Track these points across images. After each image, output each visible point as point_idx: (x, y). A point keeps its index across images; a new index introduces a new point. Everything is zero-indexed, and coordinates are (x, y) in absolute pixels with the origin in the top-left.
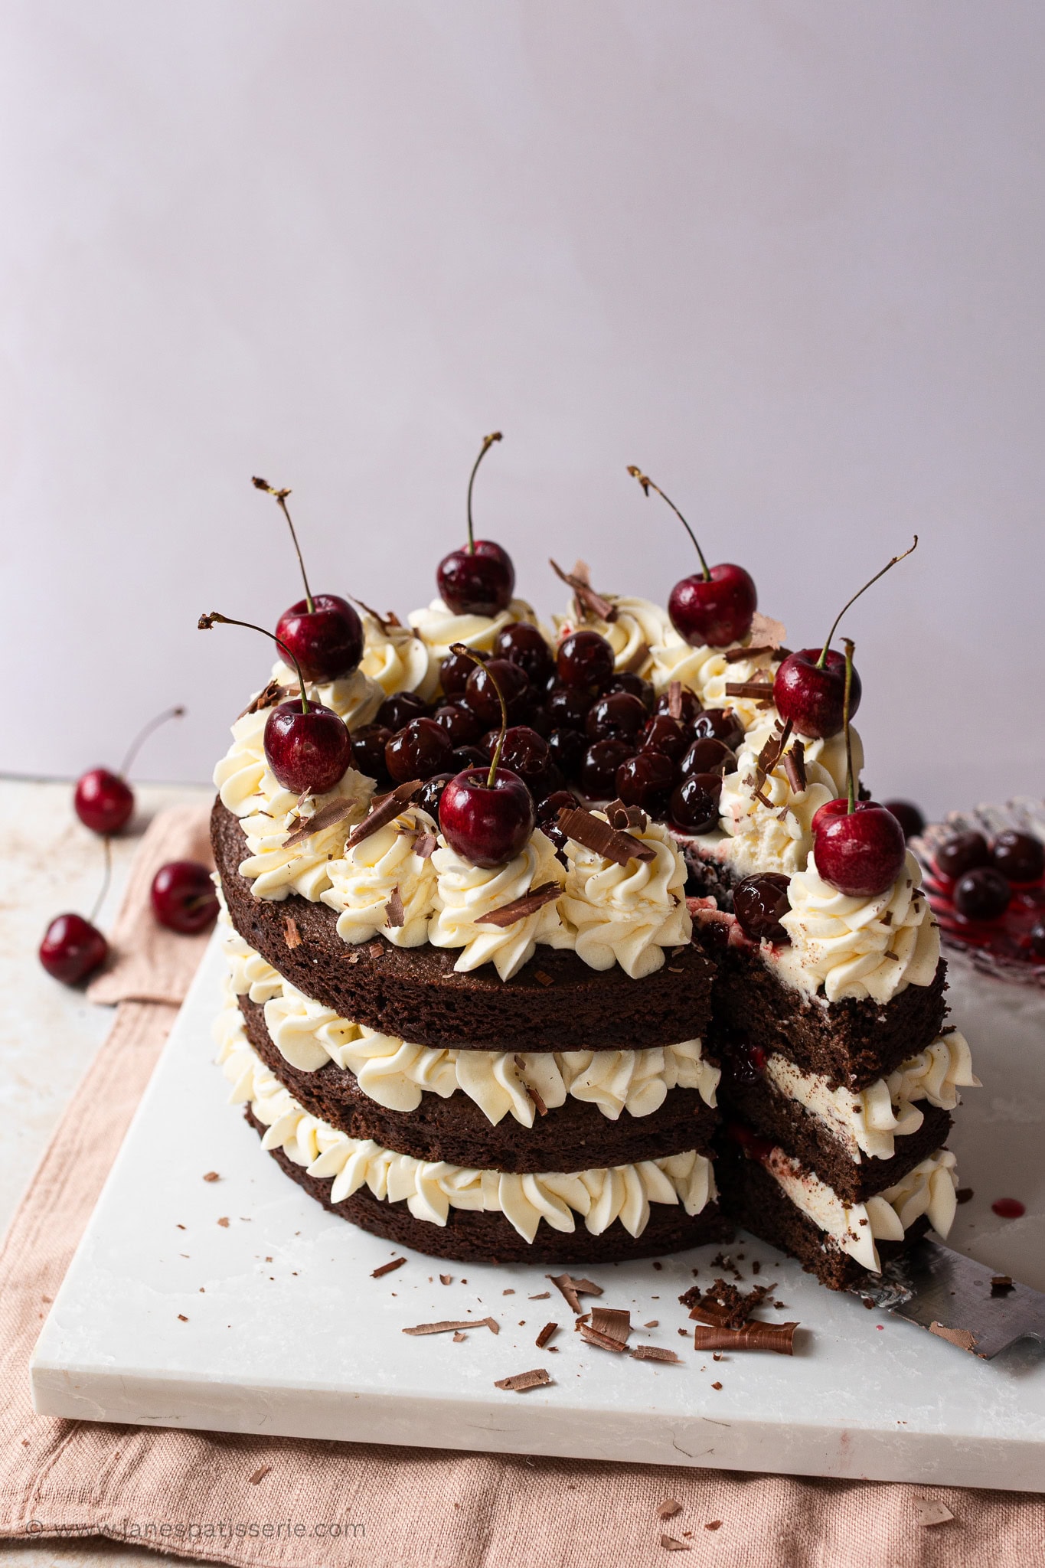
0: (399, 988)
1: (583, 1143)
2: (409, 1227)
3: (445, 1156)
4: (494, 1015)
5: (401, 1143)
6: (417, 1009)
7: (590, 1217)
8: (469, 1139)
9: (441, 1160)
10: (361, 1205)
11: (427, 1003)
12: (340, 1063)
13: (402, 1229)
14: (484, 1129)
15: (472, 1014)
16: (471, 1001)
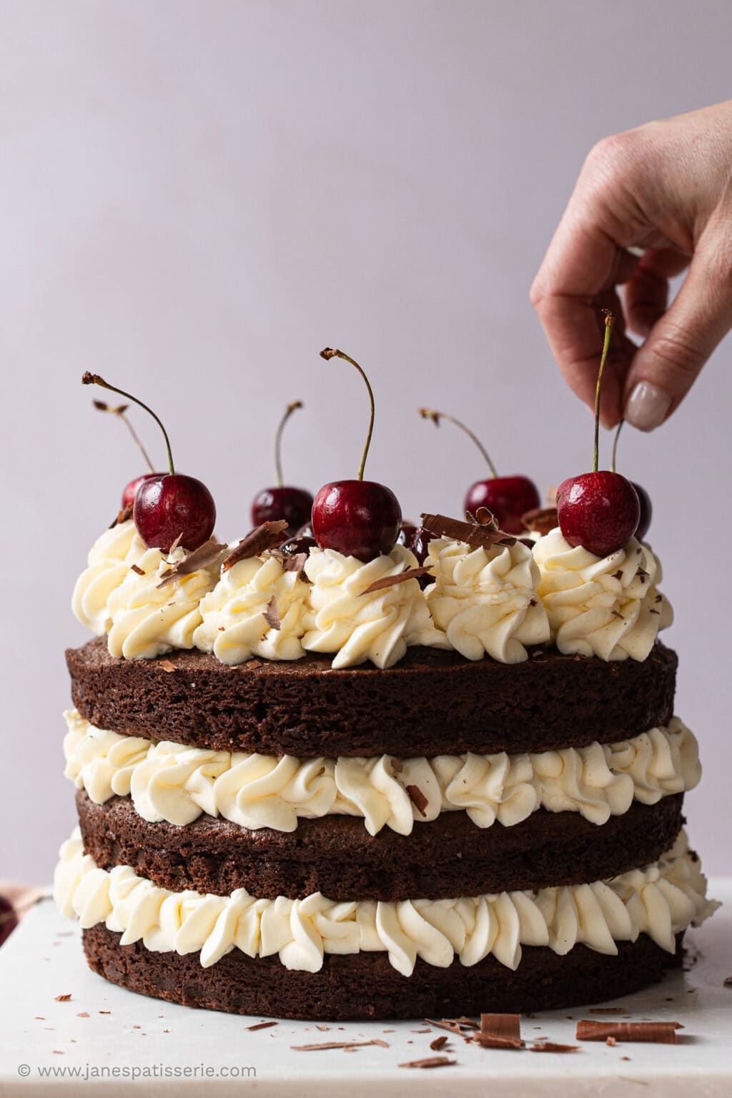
0: (280, 687)
1: (459, 855)
2: (281, 984)
3: (321, 886)
4: (373, 704)
5: (276, 880)
6: (298, 710)
7: (466, 951)
8: (348, 860)
9: (317, 891)
10: (229, 973)
11: (307, 700)
12: (212, 811)
13: (272, 988)
14: (362, 845)
15: (352, 705)
16: (352, 687)
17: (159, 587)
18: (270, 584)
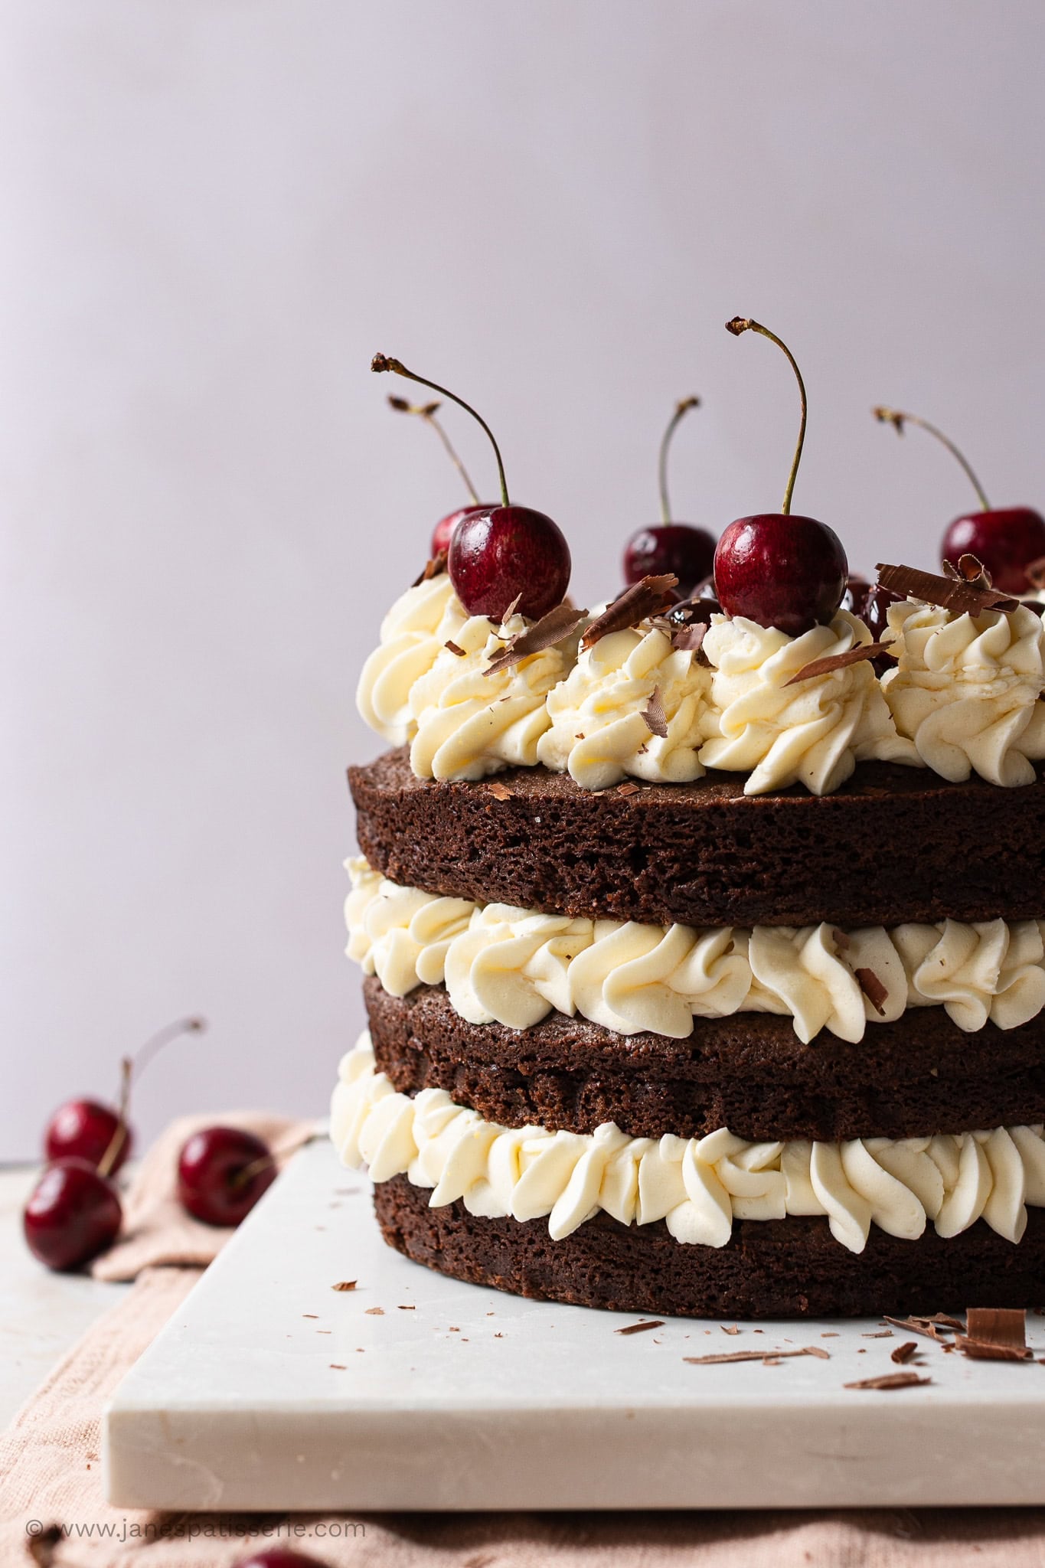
0: (667, 823)
1: (934, 1072)
2: (669, 1265)
3: (729, 1118)
4: (807, 847)
5: (661, 1110)
6: (693, 856)
7: (943, 1215)
8: (768, 1080)
9: (723, 1127)
10: (590, 1248)
11: (708, 841)
12: (565, 1006)
13: (656, 1271)
14: (790, 1058)
15: (774, 849)
16: (775, 823)
17: (486, 674)
18: (652, 669)
